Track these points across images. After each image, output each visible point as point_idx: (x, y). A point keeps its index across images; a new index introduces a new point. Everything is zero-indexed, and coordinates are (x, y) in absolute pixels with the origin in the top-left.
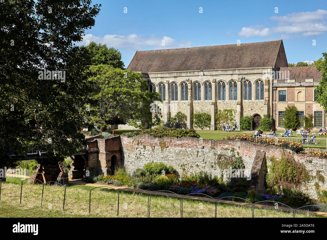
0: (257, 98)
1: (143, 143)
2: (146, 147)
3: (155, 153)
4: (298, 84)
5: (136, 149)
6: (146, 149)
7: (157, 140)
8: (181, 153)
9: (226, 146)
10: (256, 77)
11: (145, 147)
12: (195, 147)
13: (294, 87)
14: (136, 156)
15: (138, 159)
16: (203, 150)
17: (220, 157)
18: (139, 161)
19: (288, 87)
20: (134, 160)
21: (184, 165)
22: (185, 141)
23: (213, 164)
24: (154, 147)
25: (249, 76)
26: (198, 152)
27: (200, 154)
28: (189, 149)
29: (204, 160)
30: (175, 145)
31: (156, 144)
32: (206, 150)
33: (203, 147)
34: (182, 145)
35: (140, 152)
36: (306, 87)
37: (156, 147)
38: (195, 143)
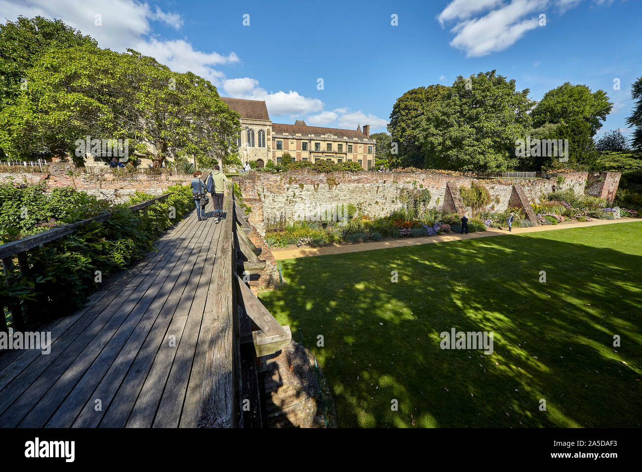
0: (260, 146)
1: (299, 180)
2: (305, 185)
3: (319, 193)
4: (291, 137)
5: (286, 189)
6: (304, 189)
7: (322, 176)
8: (358, 189)
9: (409, 179)
10: (259, 128)
11: (302, 186)
12: (375, 182)
13: (288, 139)
14: (287, 200)
15: (290, 203)
16: (384, 185)
17: (402, 190)
18: (292, 205)
19: (284, 138)
20: (283, 206)
21: (360, 204)
22: (363, 176)
23: (394, 199)
24: (318, 185)
25: (252, 126)
26: (378, 187)
27: (380, 189)
28: (368, 185)
29: (384, 196)
30: (349, 181)
31: (321, 181)
32: (387, 185)
33: (385, 181)
34: (358, 181)
35: (294, 194)
36: (297, 139)
37: (321, 185)
38: (375, 178)
